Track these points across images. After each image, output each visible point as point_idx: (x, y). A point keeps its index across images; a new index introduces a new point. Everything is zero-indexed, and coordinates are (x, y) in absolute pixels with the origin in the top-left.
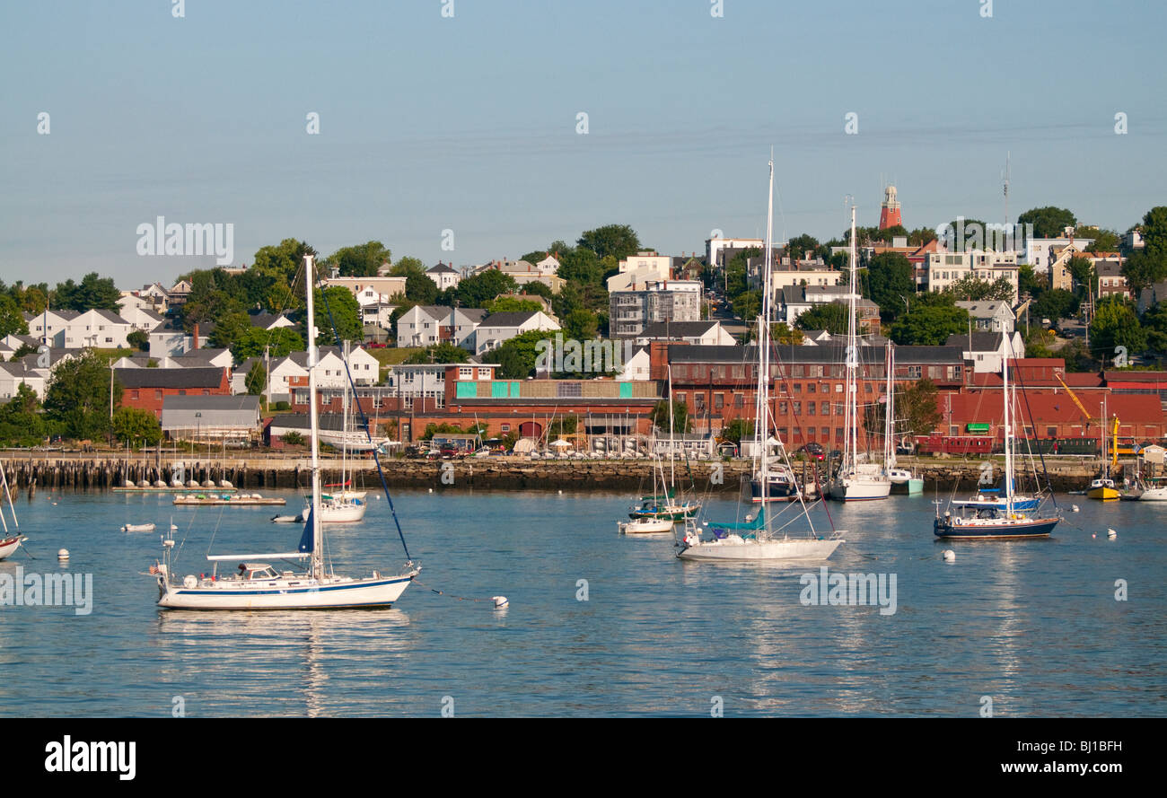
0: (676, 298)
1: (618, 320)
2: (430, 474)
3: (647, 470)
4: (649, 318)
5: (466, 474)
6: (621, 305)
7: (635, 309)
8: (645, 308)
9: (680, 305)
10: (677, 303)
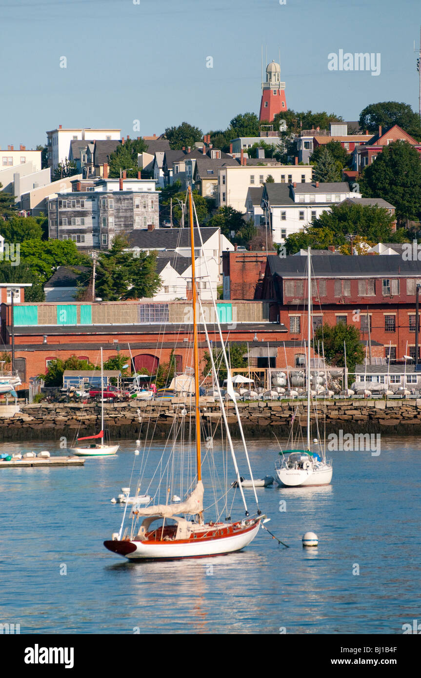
0: (137, 201)
1: (60, 228)
2: (87, 422)
3: (365, 412)
4: (102, 225)
5: (133, 420)
6: (63, 209)
7: (83, 214)
8: (96, 213)
9: (141, 209)
10: (138, 207)
